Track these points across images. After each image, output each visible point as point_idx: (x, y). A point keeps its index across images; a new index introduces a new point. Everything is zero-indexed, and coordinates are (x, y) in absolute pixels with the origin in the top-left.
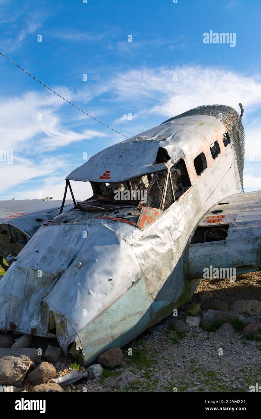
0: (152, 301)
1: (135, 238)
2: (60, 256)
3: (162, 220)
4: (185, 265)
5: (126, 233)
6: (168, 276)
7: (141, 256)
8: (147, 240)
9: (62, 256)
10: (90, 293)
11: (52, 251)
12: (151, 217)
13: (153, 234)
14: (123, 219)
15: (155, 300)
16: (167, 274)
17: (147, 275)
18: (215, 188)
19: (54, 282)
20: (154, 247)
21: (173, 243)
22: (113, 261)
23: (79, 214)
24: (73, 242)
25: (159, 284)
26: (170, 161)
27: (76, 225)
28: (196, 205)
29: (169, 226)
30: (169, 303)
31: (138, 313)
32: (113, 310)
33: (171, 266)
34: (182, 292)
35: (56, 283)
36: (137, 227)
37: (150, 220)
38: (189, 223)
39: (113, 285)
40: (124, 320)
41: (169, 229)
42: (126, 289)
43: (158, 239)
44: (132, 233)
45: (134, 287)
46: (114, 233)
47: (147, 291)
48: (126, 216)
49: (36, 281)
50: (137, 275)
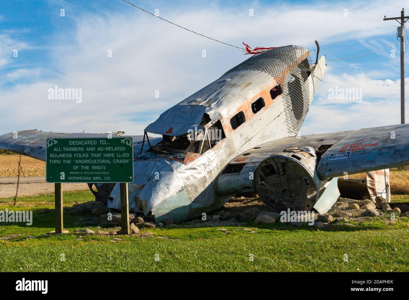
0: (191, 202)
1: (182, 169)
3: (200, 159)
4: (215, 186)
5: (178, 166)
6: (202, 191)
7: (184, 178)
8: (189, 170)
9: (144, 177)
10: (158, 193)
12: (192, 158)
13: (193, 167)
14: (176, 159)
15: (193, 202)
16: (201, 190)
17: (188, 188)
18: (252, 136)
19: (141, 189)
20: (193, 174)
21: (206, 173)
22: (170, 179)
23: (153, 155)
24: (150, 170)
25: (196, 194)
27: (151, 161)
29: (204, 163)
30: (202, 206)
32: (169, 202)
33: (204, 186)
34: (213, 203)
35: (142, 189)
36: (184, 163)
37: (192, 160)
38: (222, 162)
39: (169, 190)
41: (204, 165)
42: (176, 193)
43: (196, 170)
44: (181, 166)
45: (180, 193)
46: (171, 166)
47: (188, 196)
48: (178, 157)
49: (132, 188)
50: (182, 187)
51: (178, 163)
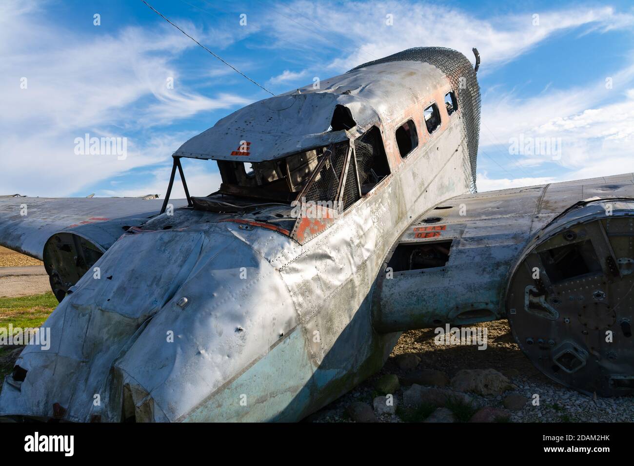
0: (315, 369)
1: (286, 258)
2: (151, 285)
3: (338, 228)
4: (375, 308)
5: (272, 249)
6: (344, 326)
7: (296, 290)
8: (308, 261)
9: (154, 286)
10: (199, 353)
11: (137, 278)
12: (317, 224)
13: (320, 251)
14: (267, 225)
15: (320, 368)
16: (342, 322)
17: (308, 323)
18: (429, 181)
19: (137, 332)
20: (320, 274)
21: (354, 269)
22: (245, 296)
23: (191, 215)
24: (175, 262)
25: (328, 339)
26: (354, 128)
27: (183, 233)
28: (397, 207)
29: (348, 239)
30: (345, 372)
31: (289, 389)
32: (242, 385)
33: (350, 309)
34: (369, 355)
35: (140, 334)
36: (292, 238)
37: (316, 228)
38: (385, 236)
39: (243, 338)
40: (262, 402)
41: (348, 244)
42: (267, 347)
43: (329, 261)
44: (283, 248)
45: (281, 344)
46: (250, 247)
47: (306, 351)
48: (274, 218)
49: (105, 330)
50: (289, 323)
51: (276, 238)
